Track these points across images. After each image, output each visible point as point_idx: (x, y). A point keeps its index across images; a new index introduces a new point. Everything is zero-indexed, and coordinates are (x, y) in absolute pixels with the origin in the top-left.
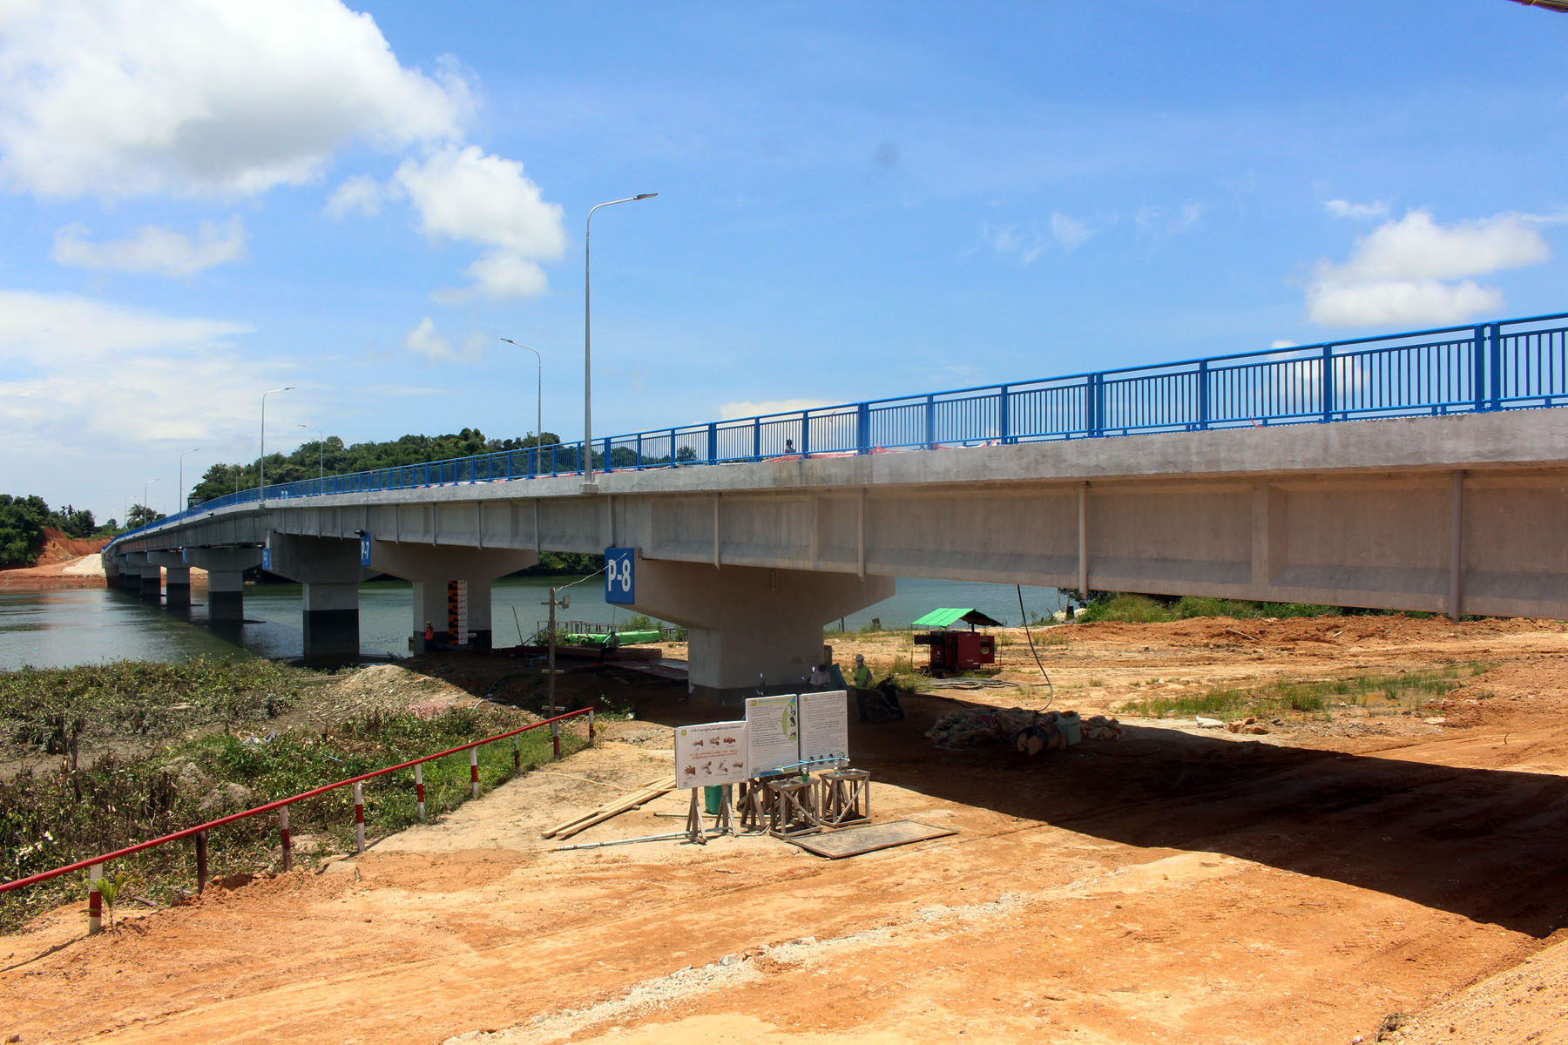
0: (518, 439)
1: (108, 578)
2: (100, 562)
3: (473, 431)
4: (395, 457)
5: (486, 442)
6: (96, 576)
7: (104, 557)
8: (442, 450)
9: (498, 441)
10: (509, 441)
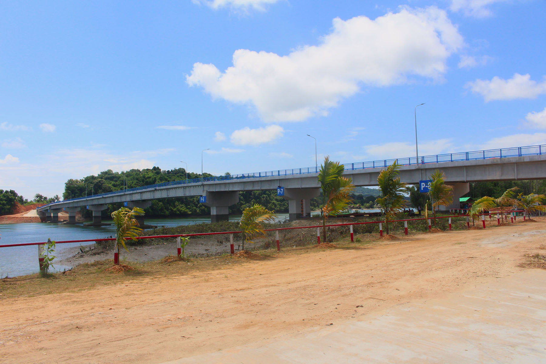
0: (172, 170)
1: (41, 218)
2: (36, 212)
3: (157, 167)
4: (133, 176)
5: (161, 171)
6: (36, 217)
7: (37, 211)
8: (148, 174)
9: (165, 171)
10: (169, 171)
